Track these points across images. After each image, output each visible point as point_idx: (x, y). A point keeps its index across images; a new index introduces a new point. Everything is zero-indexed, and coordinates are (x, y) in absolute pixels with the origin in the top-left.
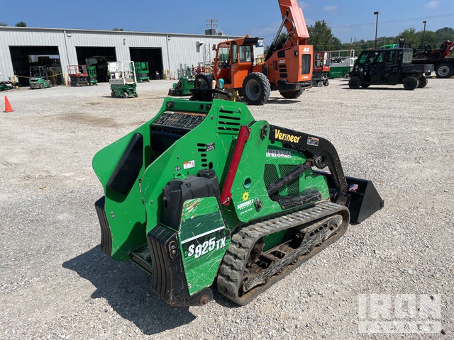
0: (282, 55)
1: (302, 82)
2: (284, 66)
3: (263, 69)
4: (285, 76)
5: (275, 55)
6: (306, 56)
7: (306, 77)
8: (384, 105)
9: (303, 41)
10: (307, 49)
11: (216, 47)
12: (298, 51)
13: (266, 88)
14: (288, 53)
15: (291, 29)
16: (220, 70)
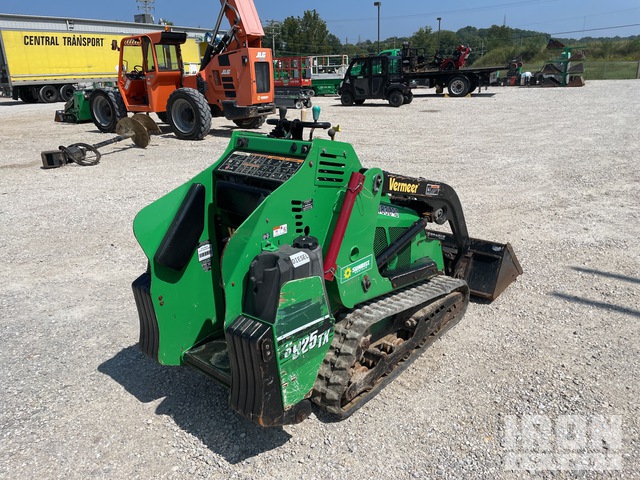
0: (224, 61)
1: (260, 105)
2: (229, 79)
3: (197, 82)
4: (233, 94)
5: (215, 61)
6: (262, 66)
7: (264, 98)
8: (374, 140)
9: (255, 41)
10: (261, 55)
11: (119, 45)
12: (247, 57)
13: (203, 114)
14: (234, 59)
15: (235, 21)
16: (129, 82)
